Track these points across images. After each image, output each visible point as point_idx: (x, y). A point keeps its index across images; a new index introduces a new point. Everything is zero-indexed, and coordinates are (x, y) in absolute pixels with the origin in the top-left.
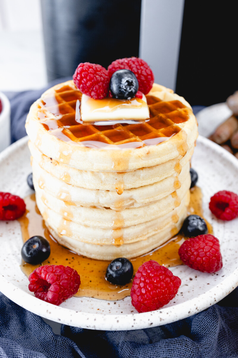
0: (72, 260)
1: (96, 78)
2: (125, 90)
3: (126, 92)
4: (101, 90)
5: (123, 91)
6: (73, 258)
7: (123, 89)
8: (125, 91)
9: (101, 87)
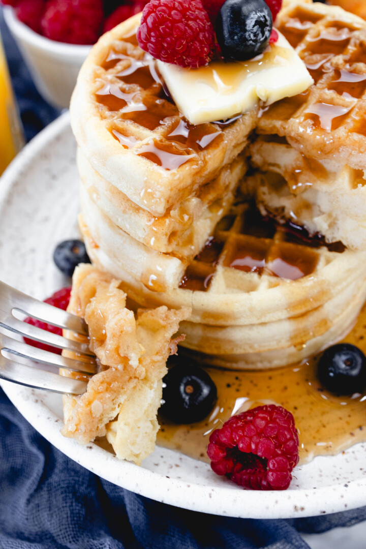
0: (237, 382)
1: (191, 28)
2: (254, 41)
3: (256, 44)
4: (205, 49)
5: (251, 44)
6: (237, 378)
7: (251, 40)
8: (254, 44)
9: (205, 44)
